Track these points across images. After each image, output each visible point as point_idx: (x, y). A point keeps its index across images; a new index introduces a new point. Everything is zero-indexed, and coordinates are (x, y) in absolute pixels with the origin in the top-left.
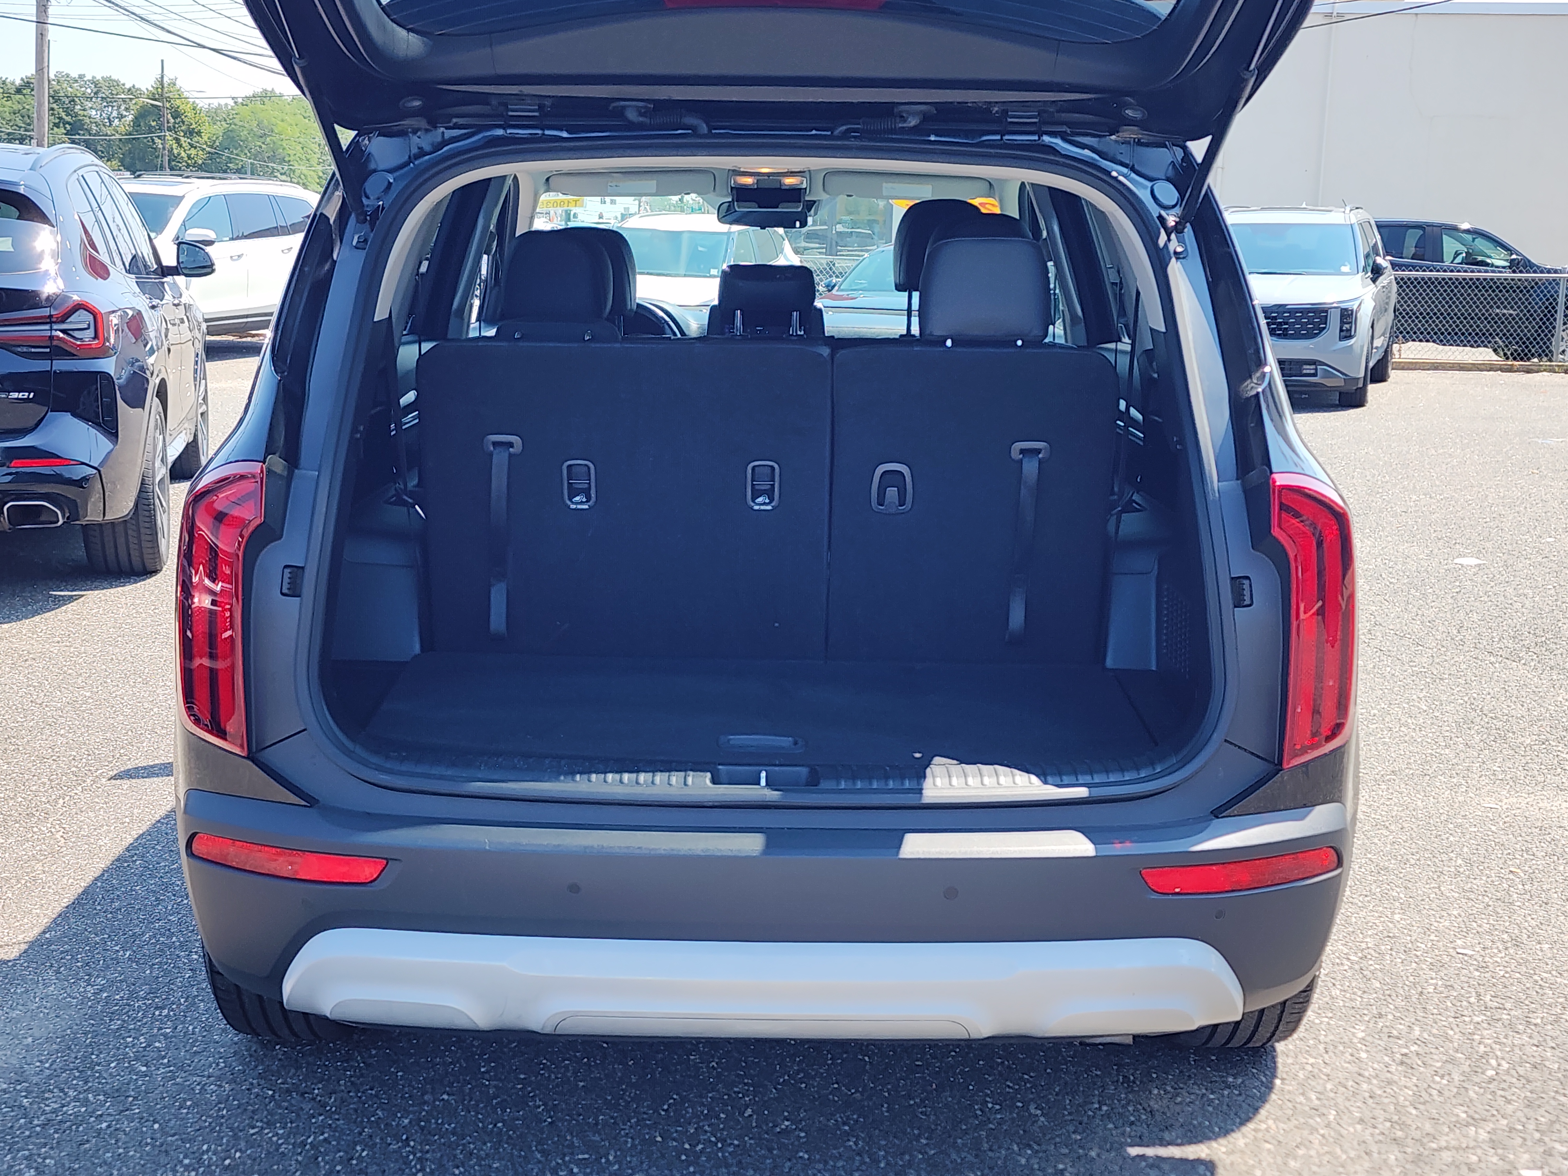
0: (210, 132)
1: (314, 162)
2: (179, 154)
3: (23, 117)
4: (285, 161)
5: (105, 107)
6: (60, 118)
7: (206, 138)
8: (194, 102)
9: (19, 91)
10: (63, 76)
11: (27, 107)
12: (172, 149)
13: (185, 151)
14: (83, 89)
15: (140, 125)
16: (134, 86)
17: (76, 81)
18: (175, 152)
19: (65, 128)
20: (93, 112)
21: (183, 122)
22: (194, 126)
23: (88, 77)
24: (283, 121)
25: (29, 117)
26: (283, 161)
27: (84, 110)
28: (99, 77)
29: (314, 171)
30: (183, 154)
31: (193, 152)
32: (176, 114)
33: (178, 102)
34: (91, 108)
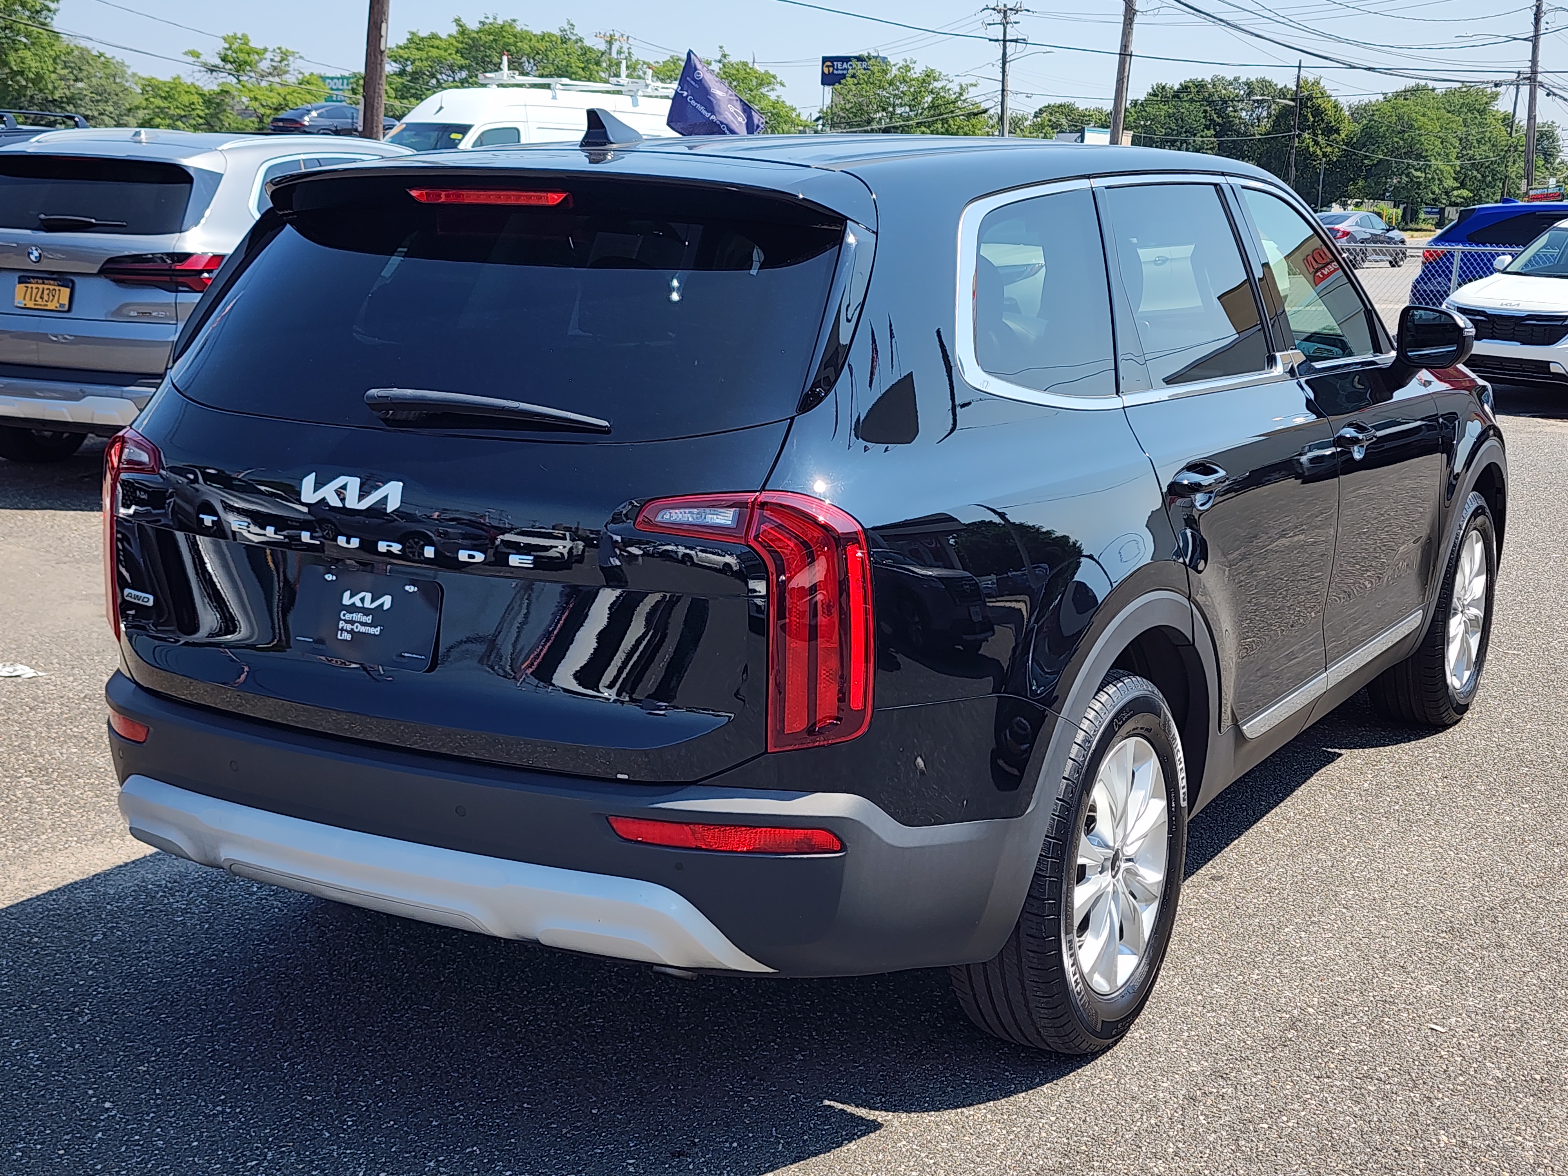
0: (1348, 128)
1: (1453, 157)
2: (1314, 152)
3: (1177, 120)
4: (1423, 157)
5: (1256, 107)
6: (1212, 120)
7: (1343, 136)
8: (1335, 101)
9: (1177, 95)
10: (1219, 80)
11: (1182, 110)
12: (1308, 147)
13: (1321, 149)
14: (1237, 91)
15: (1279, 125)
16: (1285, 87)
17: (1231, 84)
18: (1311, 149)
19: (1215, 130)
20: (1244, 114)
21: (1323, 120)
22: (1333, 123)
23: (1243, 79)
24: (1424, 115)
25: (1182, 121)
26: (1419, 157)
27: (1235, 111)
28: (1253, 79)
29: (1451, 166)
30: (1318, 152)
31: (1329, 149)
32: (1318, 112)
33: (1319, 101)
34: (1241, 109)
